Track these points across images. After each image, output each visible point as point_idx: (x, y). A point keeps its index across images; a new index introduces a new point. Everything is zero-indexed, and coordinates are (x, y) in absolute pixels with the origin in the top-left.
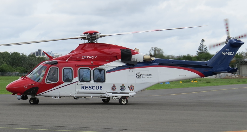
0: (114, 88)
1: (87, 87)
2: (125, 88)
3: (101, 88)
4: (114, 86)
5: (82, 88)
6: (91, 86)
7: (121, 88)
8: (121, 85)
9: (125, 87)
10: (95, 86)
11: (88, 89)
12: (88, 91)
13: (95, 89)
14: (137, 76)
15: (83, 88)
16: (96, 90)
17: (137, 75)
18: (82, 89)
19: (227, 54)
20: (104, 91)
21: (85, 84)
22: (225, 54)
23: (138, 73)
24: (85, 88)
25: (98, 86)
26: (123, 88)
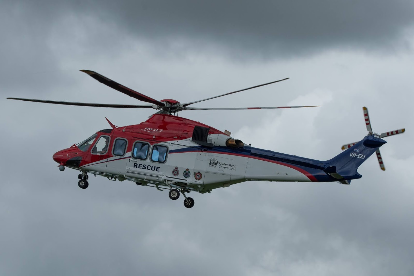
0: (176, 172)
1: (141, 166)
2: (189, 174)
3: (158, 170)
4: (176, 169)
5: (134, 165)
6: (146, 165)
7: (184, 173)
8: (185, 170)
9: (189, 172)
10: (150, 166)
11: (141, 168)
12: (141, 170)
13: (150, 170)
14: (210, 164)
15: (136, 166)
16: (151, 172)
17: (211, 162)
18: (134, 167)
19: (357, 156)
20: (162, 174)
21: (139, 162)
22: (353, 156)
23: (214, 160)
24: (138, 166)
25: (155, 167)
26: (187, 174)
